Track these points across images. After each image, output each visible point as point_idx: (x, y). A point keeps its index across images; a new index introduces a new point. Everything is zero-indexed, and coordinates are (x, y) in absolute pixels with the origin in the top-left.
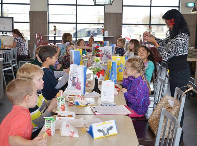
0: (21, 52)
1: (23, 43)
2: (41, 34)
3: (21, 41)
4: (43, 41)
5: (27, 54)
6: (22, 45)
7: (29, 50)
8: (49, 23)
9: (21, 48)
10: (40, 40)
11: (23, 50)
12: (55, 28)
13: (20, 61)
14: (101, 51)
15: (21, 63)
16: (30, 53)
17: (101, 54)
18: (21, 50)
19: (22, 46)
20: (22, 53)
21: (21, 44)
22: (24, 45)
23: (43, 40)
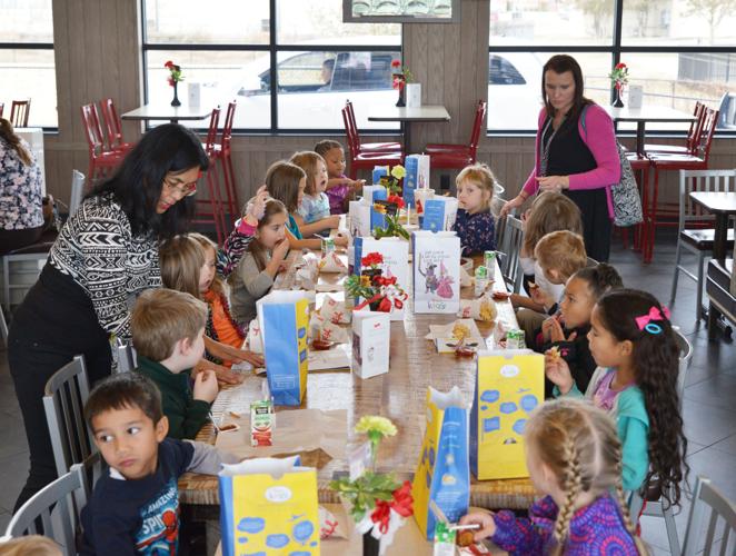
0: (9, 214)
1: (22, 173)
2: (110, 102)
3: (10, 164)
4: (119, 136)
5: (38, 221)
6: (15, 181)
7: (51, 197)
8: (146, 47)
9: (9, 195)
10: (106, 130)
11: (18, 204)
12: (173, 76)
13: (7, 253)
14: (393, 280)
15: (10, 263)
16: (54, 211)
17: (391, 299)
18: (11, 205)
19: (15, 187)
20: (15, 216)
21: (12, 176)
22: (23, 179)
23: (118, 132)
